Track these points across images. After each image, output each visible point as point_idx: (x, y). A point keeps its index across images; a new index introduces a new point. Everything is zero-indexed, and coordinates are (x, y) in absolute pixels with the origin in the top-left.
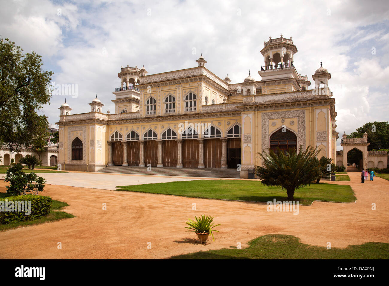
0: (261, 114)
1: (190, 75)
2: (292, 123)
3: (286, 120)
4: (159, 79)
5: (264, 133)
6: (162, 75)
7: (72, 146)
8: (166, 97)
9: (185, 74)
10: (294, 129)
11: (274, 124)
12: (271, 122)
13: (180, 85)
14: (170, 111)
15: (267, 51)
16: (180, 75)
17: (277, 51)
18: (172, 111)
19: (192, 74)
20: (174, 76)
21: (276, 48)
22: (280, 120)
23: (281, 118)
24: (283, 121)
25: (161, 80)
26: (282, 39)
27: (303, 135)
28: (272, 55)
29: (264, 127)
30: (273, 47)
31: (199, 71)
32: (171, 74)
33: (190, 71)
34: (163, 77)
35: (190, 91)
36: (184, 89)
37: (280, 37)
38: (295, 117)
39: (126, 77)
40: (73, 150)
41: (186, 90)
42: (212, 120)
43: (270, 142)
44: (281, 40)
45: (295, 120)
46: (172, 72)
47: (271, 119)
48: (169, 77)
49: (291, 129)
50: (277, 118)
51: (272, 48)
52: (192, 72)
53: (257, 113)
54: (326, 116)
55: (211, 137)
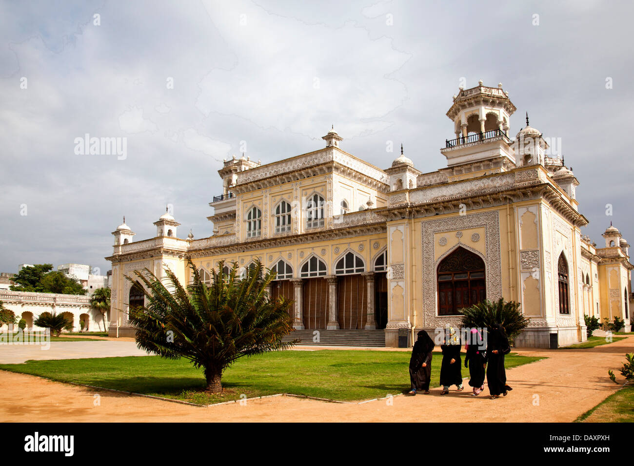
0: (420, 223)
1: (313, 163)
2: (475, 238)
3: (464, 232)
4: (266, 174)
5: (426, 260)
6: (270, 168)
7: (130, 297)
8: (276, 204)
9: (306, 163)
10: (479, 248)
11: (444, 241)
12: (437, 237)
13: (298, 182)
14: (283, 230)
15: (457, 112)
16: (299, 164)
17: (472, 111)
18: (286, 229)
19: (316, 162)
20: (289, 168)
21: (470, 105)
22: (454, 233)
23: (455, 230)
24: (459, 235)
25: (268, 176)
26: (482, 88)
27: (496, 260)
28: (466, 119)
29: (427, 247)
30: (466, 103)
31: (328, 156)
32: (284, 165)
33: (314, 157)
34: (272, 170)
35: (315, 192)
36: (303, 188)
37: (478, 85)
38: (481, 226)
39: (231, 176)
40: (131, 302)
41: (308, 191)
42: (349, 240)
43: (438, 276)
44: (480, 90)
45: (481, 231)
46: (284, 160)
47: (438, 232)
48: (282, 169)
49: (473, 249)
50: (449, 231)
51: (464, 107)
52: (316, 159)
53: (414, 223)
54: (536, 220)
55: (347, 272)
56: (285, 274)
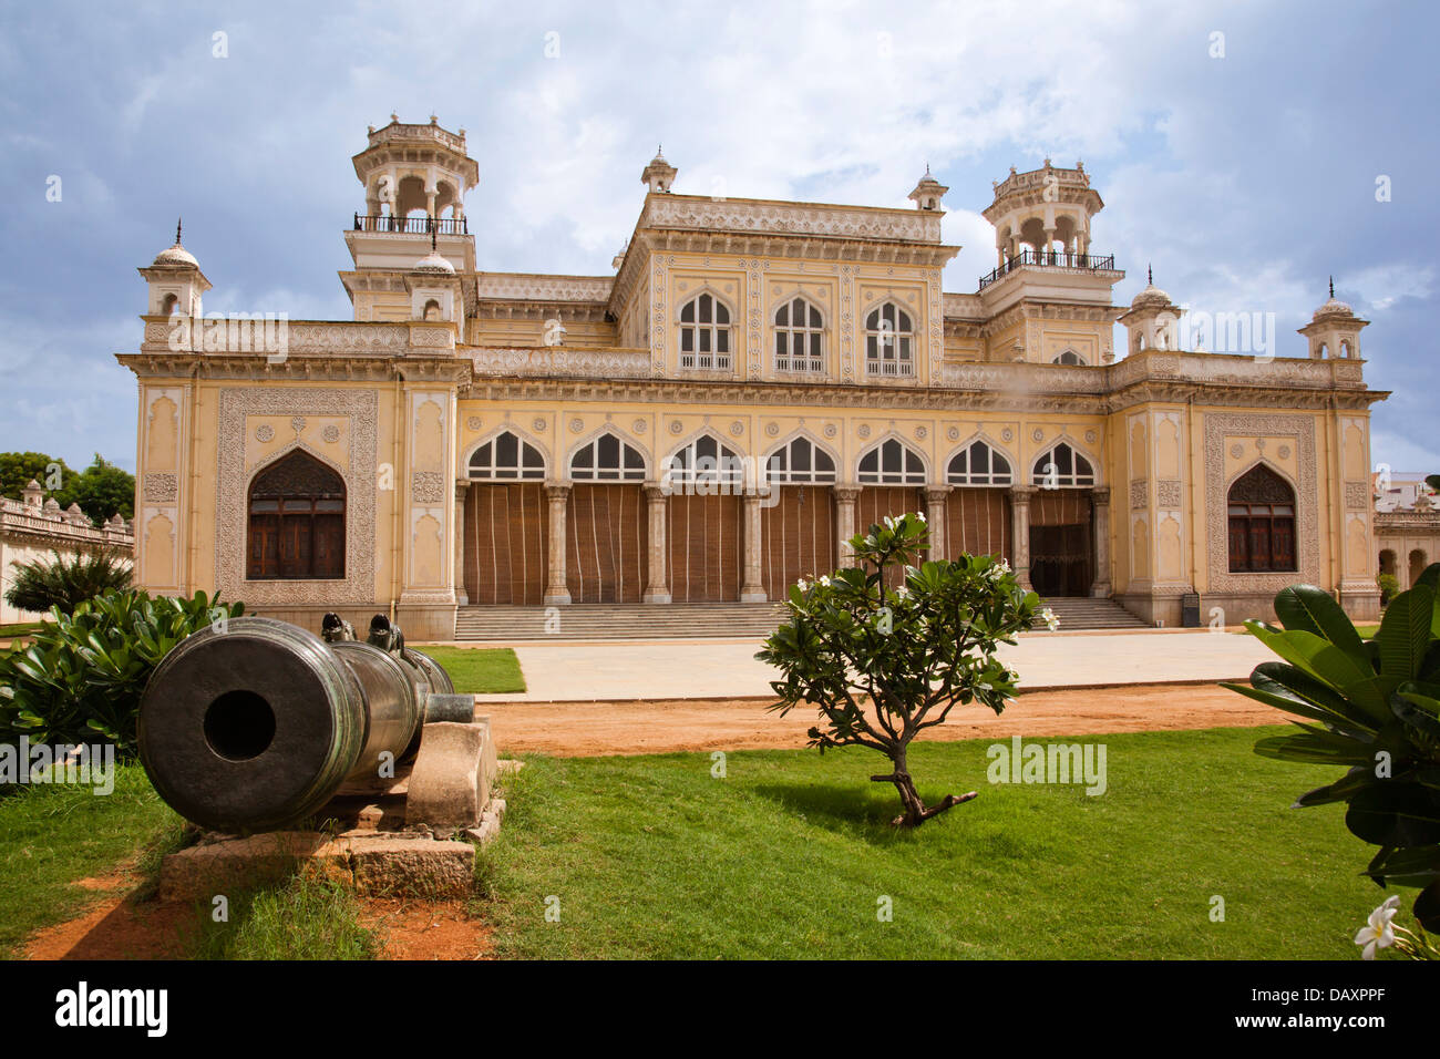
0: (1201, 415)
1: (890, 234)
2: (1283, 452)
3: (1267, 440)
4: (750, 221)
5: (1211, 477)
7: (252, 501)
9: (870, 228)
10: (1287, 468)
11: (1237, 452)
12: (1229, 442)
13: (850, 266)
14: (800, 365)
16: (850, 226)
18: (809, 365)
19: (897, 233)
22: (1253, 440)
23: (1253, 435)
24: (1260, 445)
25: (761, 228)
27: (1312, 492)
29: (1213, 453)
32: (807, 213)
33: (891, 219)
35: (886, 297)
36: (864, 283)
38: (1289, 435)
40: (254, 520)
41: (874, 291)
42: (980, 417)
43: (1230, 506)
45: (1290, 443)
46: (813, 204)
47: (1231, 434)
48: (799, 224)
49: (1278, 468)
50: (1247, 435)
52: (897, 226)
55: (974, 480)
56: (813, 472)
